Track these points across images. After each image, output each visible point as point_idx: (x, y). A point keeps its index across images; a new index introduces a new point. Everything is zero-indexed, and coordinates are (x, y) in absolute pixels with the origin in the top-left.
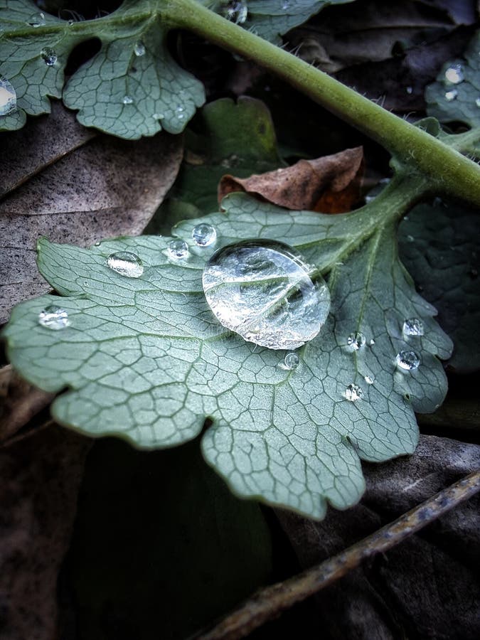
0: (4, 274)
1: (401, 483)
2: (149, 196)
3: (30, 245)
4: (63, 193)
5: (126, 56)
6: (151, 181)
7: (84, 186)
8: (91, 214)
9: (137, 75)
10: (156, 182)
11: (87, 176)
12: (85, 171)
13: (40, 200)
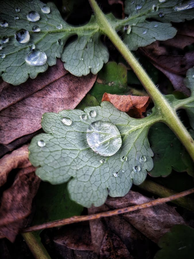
0: (34, 116)
1: (117, 203)
2: (82, 93)
3: (42, 107)
4: (55, 91)
5: (85, 42)
6: (83, 88)
7: (62, 89)
8: (62, 99)
9: (87, 50)
10: (85, 88)
11: (63, 86)
12: (63, 84)
13: (48, 93)
